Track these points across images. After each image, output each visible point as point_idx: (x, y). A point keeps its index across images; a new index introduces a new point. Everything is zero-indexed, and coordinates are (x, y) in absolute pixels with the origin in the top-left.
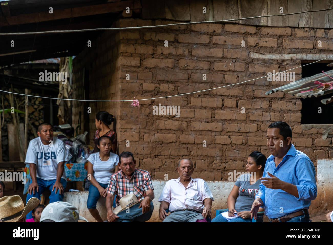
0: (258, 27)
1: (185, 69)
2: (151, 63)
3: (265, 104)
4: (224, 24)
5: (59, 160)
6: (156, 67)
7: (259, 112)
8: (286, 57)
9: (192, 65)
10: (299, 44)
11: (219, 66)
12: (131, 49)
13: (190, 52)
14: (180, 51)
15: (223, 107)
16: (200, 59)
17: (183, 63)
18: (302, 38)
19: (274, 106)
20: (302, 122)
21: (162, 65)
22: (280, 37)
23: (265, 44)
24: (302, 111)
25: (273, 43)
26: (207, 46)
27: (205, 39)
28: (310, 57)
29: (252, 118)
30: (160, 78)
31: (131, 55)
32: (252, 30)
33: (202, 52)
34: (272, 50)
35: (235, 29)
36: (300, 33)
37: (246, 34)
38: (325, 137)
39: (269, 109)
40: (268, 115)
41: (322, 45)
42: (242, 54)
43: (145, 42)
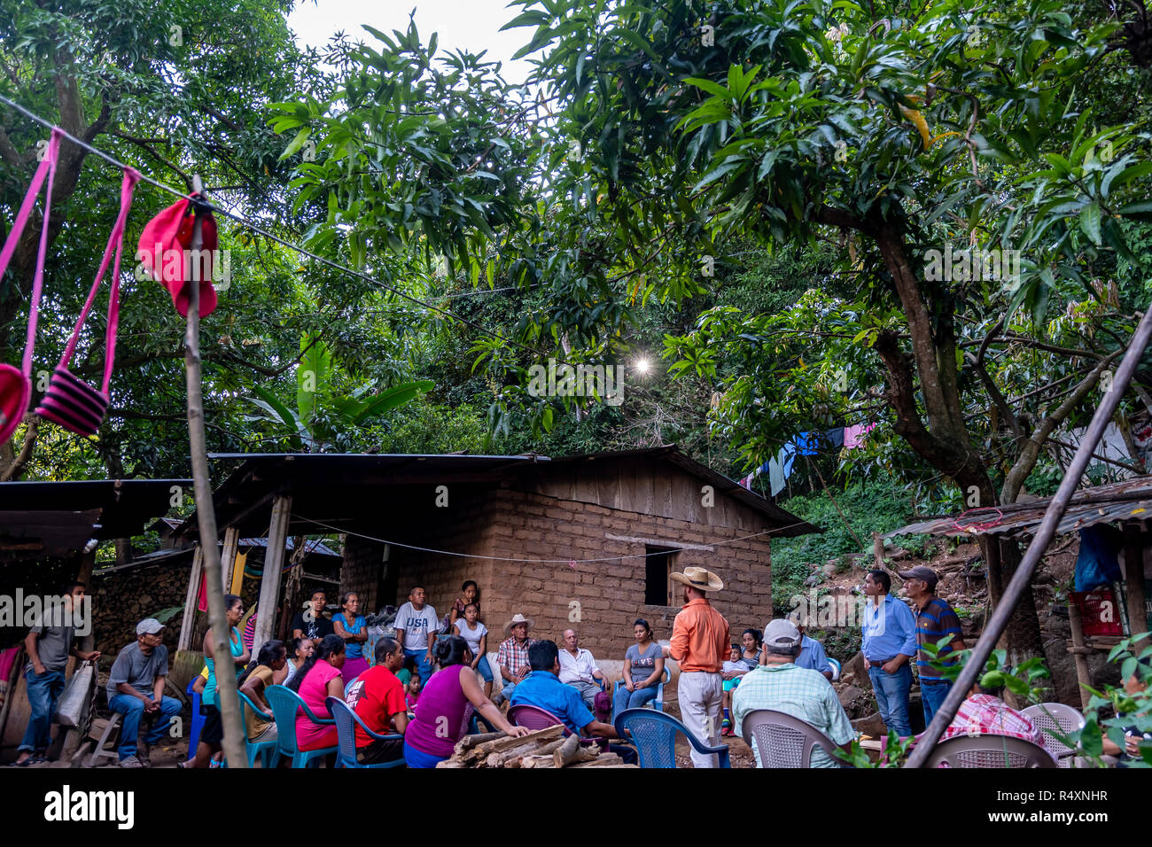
0: (613, 510)
1: (550, 543)
2: (522, 534)
3: (616, 583)
4: (585, 503)
5: (431, 629)
6: (526, 539)
7: (612, 590)
8: (634, 540)
9: (557, 540)
10: (643, 529)
11: (580, 542)
12: (504, 519)
13: (556, 527)
14: (547, 526)
15: (581, 583)
16: (564, 534)
17: (549, 537)
18: (646, 524)
19: (623, 585)
20: (647, 603)
21: (531, 537)
22: (629, 521)
23: (617, 526)
24: (646, 592)
25: (623, 525)
26: (570, 522)
27: (568, 516)
28: (652, 542)
29: (605, 596)
30: (529, 550)
31: (505, 525)
32: (607, 512)
33: (566, 528)
34: (622, 532)
35: (593, 509)
36: (644, 519)
37: (602, 515)
38: (664, 618)
39: (619, 588)
40: (619, 594)
41: (662, 532)
42: (598, 533)
43: (518, 514)
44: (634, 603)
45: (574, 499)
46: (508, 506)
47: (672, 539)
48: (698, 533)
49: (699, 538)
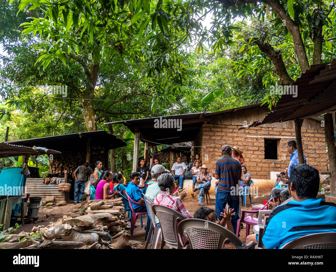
1: (224, 140)
2: (213, 138)
3: (252, 152)
4: (238, 126)
5: (184, 168)
6: (215, 139)
7: (250, 155)
8: (259, 137)
9: (227, 139)
10: (263, 133)
11: (236, 139)
12: (207, 133)
13: (226, 135)
14: (223, 134)
16: (229, 137)
17: (224, 138)
18: (264, 131)
19: (255, 153)
20: (265, 159)
21: (217, 139)
22: (257, 130)
23: (251, 132)
24: (265, 155)
25: (254, 132)
26: (232, 133)
27: (231, 130)
28: (267, 137)
31: (207, 135)
33: (230, 135)
34: (254, 134)
36: (263, 129)
38: (273, 164)
39: (253, 154)
40: (253, 156)
41: (271, 133)
42: (244, 135)
43: (211, 131)
44: (260, 159)
45: (233, 124)
46: (208, 129)
47: (276, 135)
48: (288, 132)
49: (290, 134)
